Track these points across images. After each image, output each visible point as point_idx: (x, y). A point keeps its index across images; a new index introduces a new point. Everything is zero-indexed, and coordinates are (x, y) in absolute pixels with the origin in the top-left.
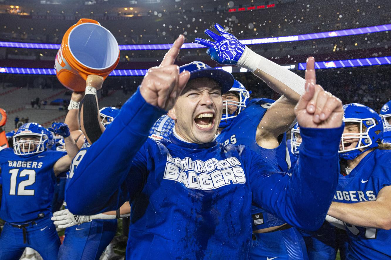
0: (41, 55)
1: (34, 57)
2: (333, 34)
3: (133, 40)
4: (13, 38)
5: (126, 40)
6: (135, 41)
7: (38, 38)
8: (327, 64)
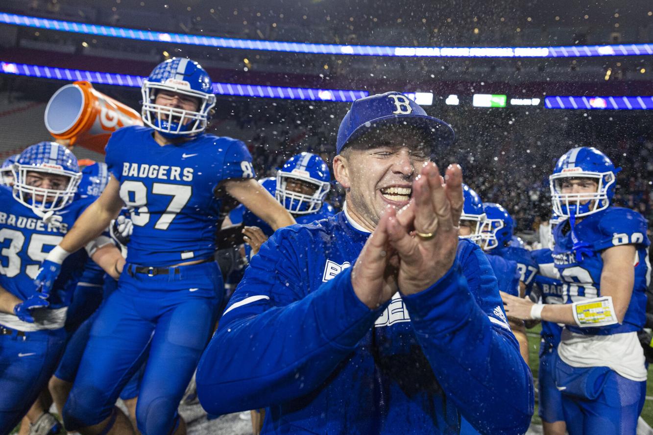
0: (85, 44)
1: (71, 49)
2: (606, 50)
3: (259, 32)
4: (32, 9)
5: (247, 31)
6: (264, 33)
7: (81, 13)
8: (593, 102)
